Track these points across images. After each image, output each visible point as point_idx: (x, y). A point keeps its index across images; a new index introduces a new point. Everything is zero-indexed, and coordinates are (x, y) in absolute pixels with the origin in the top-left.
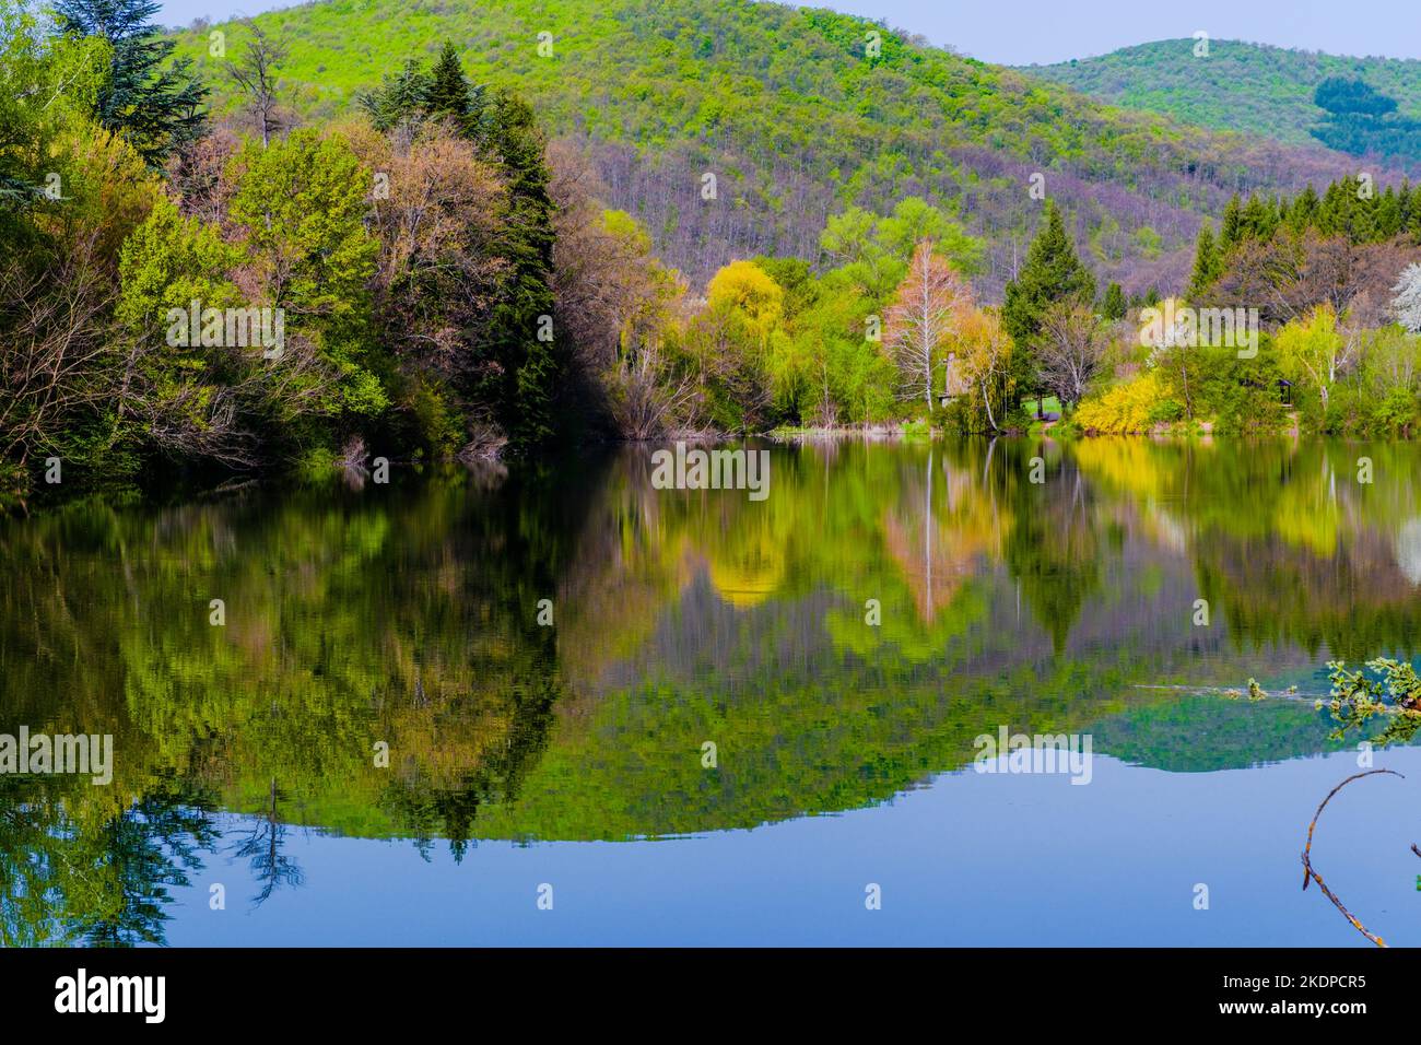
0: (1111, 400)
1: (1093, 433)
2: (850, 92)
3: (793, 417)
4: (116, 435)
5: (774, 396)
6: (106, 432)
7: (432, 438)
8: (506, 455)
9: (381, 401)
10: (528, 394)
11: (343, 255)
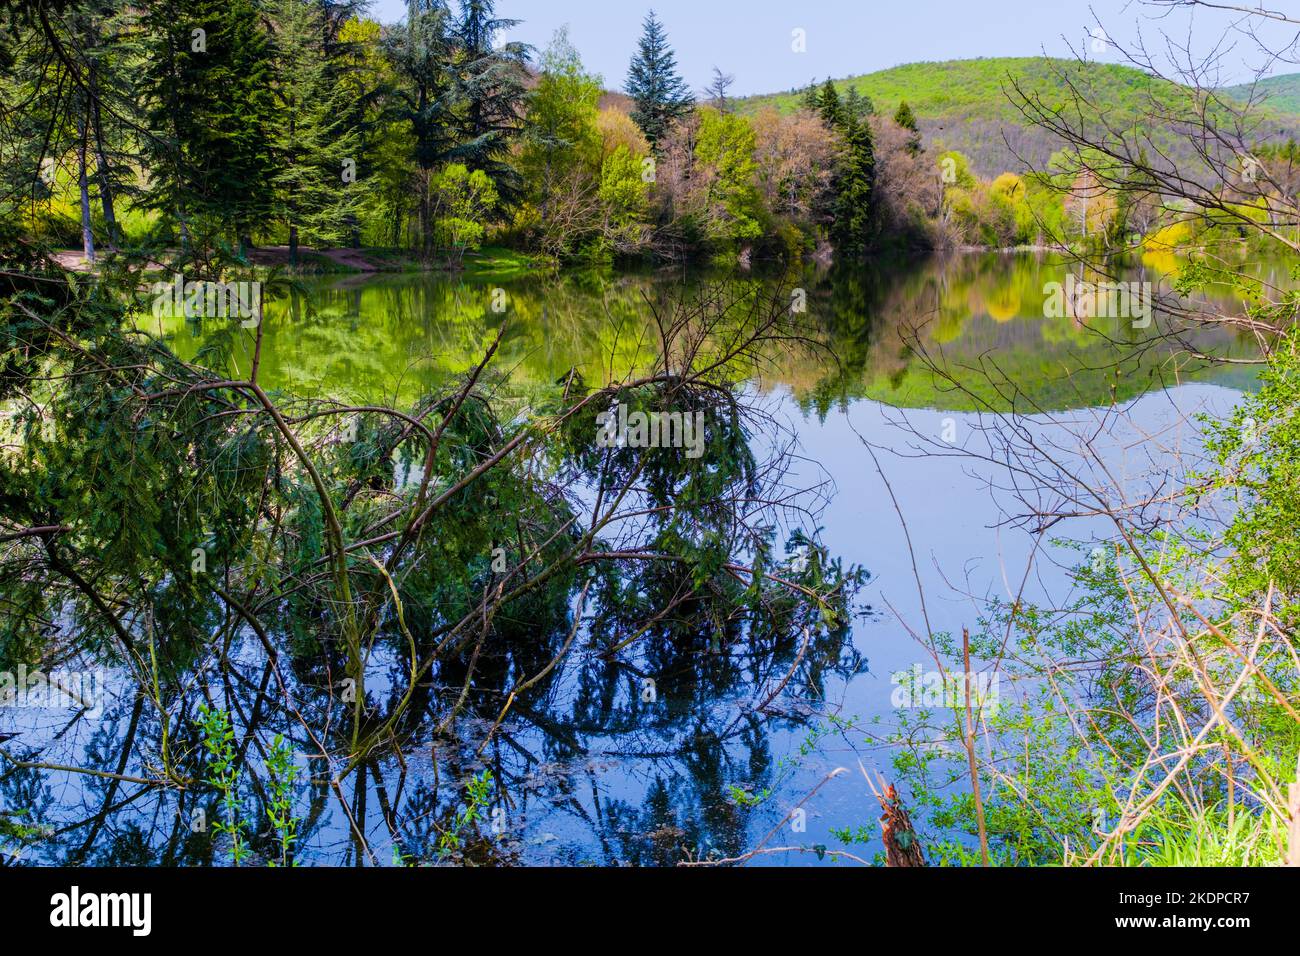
0: (1160, 236)
1: (1150, 250)
2: (1124, 100)
3: (1025, 241)
4: (603, 245)
5: (1016, 231)
6: (599, 244)
7: (790, 248)
8: (832, 256)
9: (758, 232)
10: (855, 229)
11: (740, 170)
